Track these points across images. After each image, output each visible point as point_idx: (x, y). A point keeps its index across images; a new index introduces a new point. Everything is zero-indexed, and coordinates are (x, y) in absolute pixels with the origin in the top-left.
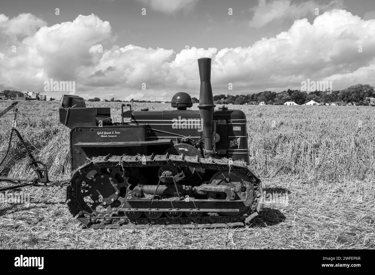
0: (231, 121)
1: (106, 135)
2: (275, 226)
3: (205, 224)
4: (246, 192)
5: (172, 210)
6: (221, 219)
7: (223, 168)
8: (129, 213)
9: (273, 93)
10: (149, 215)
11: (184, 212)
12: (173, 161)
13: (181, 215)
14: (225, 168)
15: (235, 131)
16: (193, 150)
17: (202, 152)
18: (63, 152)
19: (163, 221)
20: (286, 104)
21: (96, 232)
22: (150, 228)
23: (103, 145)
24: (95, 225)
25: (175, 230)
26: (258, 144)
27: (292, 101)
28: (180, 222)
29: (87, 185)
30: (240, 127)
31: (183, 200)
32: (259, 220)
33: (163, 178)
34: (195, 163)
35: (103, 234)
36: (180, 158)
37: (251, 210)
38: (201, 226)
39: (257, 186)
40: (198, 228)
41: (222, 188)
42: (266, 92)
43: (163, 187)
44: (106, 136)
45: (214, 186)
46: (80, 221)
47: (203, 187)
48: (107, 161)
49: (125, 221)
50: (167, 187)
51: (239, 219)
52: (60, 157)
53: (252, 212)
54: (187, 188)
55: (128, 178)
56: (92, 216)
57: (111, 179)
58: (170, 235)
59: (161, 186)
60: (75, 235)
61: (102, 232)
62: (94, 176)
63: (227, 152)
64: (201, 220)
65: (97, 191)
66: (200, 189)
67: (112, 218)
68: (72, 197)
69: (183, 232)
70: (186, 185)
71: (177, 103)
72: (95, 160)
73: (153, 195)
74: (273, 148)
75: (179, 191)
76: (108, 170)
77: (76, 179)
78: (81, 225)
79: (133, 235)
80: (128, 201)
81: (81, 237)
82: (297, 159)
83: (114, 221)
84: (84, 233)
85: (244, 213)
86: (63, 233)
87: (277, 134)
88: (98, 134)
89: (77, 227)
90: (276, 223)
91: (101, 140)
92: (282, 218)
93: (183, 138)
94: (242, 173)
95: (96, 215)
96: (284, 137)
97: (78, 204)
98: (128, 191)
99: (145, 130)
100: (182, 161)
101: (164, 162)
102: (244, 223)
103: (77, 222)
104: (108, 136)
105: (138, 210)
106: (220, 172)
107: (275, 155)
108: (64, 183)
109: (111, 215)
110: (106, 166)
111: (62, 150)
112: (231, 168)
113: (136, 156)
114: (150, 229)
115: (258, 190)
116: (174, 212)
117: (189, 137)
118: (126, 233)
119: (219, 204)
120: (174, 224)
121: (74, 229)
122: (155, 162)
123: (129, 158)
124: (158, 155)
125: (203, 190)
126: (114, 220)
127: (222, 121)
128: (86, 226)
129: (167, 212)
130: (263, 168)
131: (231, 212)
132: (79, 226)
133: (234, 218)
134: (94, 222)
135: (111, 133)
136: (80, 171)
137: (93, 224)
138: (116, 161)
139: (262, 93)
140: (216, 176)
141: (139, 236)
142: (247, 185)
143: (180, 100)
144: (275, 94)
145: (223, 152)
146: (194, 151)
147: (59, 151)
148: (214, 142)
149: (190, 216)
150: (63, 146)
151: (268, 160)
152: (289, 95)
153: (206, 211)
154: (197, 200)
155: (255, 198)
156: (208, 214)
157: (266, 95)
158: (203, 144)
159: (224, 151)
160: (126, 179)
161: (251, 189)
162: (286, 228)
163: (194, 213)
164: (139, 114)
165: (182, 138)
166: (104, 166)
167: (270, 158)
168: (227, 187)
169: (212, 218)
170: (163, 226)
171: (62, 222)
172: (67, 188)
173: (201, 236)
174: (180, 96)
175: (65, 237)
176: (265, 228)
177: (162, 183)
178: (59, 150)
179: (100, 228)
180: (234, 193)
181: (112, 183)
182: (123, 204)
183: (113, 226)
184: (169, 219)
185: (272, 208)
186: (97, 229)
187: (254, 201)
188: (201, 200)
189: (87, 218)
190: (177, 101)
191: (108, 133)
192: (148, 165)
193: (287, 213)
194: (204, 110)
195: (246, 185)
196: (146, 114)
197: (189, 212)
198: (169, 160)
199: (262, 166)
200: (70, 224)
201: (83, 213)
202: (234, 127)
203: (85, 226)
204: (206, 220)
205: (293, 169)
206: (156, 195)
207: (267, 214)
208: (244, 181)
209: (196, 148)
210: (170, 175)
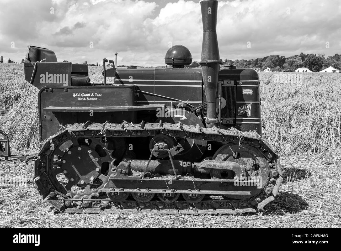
0: (241, 83)
1: (83, 97)
2: (295, 214)
3: (207, 209)
4: (259, 171)
5: (166, 191)
6: (227, 204)
7: (231, 139)
8: (113, 194)
9: (282, 57)
10: (138, 197)
11: (181, 194)
12: (169, 130)
13: (177, 198)
14: (233, 140)
15: (246, 95)
16: (192, 118)
17: (204, 121)
18: (27, 122)
19: (155, 205)
20: (298, 72)
21: (71, 217)
22: (139, 213)
23: (80, 109)
24: (70, 209)
25: (170, 216)
26: (269, 116)
27: (305, 67)
28: (176, 206)
29: (60, 160)
30: (251, 90)
31: (181, 180)
32: (275, 206)
33: (156, 151)
34: (196, 133)
35: (80, 220)
36: (177, 127)
37: (265, 194)
38: (202, 212)
39: (273, 163)
40: (199, 215)
41: (229, 165)
42: (272, 56)
43: (155, 162)
44: (84, 99)
45: (219, 162)
46: (52, 203)
47: (205, 164)
48: (86, 129)
49: (108, 204)
50: (160, 162)
51: (250, 204)
52: (25, 128)
53: (267, 196)
54: (185, 164)
55: (112, 151)
56: (67, 198)
57: (91, 152)
58: (165, 221)
59: (152, 161)
60: (45, 221)
61: (79, 217)
62: (69, 149)
63: (235, 121)
64: (202, 204)
65: (73, 166)
66: (201, 166)
67: (91, 201)
68: (42, 174)
69: (181, 219)
70: (184, 161)
71: (173, 58)
72: (71, 128)
73: (143, 173)
74: (287, 121)
75: (175, 168)
76: (86, 141)
77: (46, 151)
78: (52, 209)
79: (117, 222)
80: (112, 180)
81: (53, 224)
82: (318, 135)
83: (94, 205)
84: (56, 219)
85: (257, 197)
86: (30, 219)
87: (292, 104)
88: (74, 96)
89: (47, 212)
90: (297, 210)
91: (77, 103)
92: (304, 205)
93: (180, 103)
94: (254, 147)
95: (71, 196)
96: (301, 108)
97: (49, 183)
98: (112, 167)
99: (132, 91)
100: (180, 130)
101: (157, 131)
102: (256, 209)
103: (48, 205)
104: (86, 98)
105: (124, 190)
106: (227, 145)
107: (290, 128)
108: (30, 157)
109: (90, 197)
110: (84, 135)
111: (26, 119)
112: (242, 140)
113: (123, 124)
114: (140, 215)
115: (274, 169)
116: (169, 194)
117: (187, 102)
118: (109, 219)
119: (225, 184)
120: (168, 208)
121: (43, 213)
122: (147, 131)
123: (114, 126)
124: (149, 123)
125: (205, 167)
126: (93, 203)
127: (229, 82)
128: (60, 210)
129: (161, 194)
130: (276, 144)
131: (240, 196)
132: (51, 210)
133: (243, 203)
134: (68, 206)
135: (91, 95)
136: (51, 141)
137: (68, 208)
138: (98, 129)
139: (268, 57)
140: (221, 150)
141: (125, 223)
142: (261, 162)
143: (176, 55)
144: (285, 59)
145: (229, 121)
146: (194, 119)
147: (23, 120)
148: (220, 108)
149: (188, 199)
150: (27, 114)
151: (281, 135)
152: (302, 60)
153: (209, 193)
154: (197, 180)
155: (270, 178)
156: (211, 197)
157: (273, 60)
158: (204, 110)
159: (231, 120)
160: (110, 153)
161: (265, 167)
162: (310, 217)
163: (194, 195)
164: (125, 72)
165: (178, 103)
166: (82, 135)
167: (284, 132)
168: (236, 164)
169: (217, 202)
170: (155, 211)
171: (28, 205)
172: (36, 162)
173: (203, 224)
174: (176, 50)
175: (33, 223)
176: (283, 216)
177: (154, 158)
178: (23, 118)
179: (77, 212)
180: (244, 171)
181: (91, 157)
182: (105, 183)
183: (93, 210)
184: (162, 203)
185: (290, 193)
186: (72, 214)
187: (269, 182)
188: (202, 179)
189: (60, 200)
190: (173, 56)
191: (86, 95)
192: (137, 135)
193: (310, 199)
194: (207, 67)
195: (259, 162)
196: (134, 72)
197: (187, 195)
198: (163, 129)
199: (274, 142)
200: (38, 207)
201: (55, 193)
202: (244, 90)
203: (58, 210)
204: (208, 204)
205: (314, 146)
206: (146, 173)
207: (284, 200)
208: (258, 157)
209: (196, 116)
210: (165, 148)
